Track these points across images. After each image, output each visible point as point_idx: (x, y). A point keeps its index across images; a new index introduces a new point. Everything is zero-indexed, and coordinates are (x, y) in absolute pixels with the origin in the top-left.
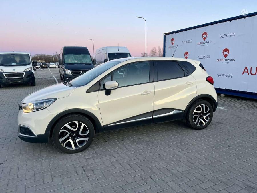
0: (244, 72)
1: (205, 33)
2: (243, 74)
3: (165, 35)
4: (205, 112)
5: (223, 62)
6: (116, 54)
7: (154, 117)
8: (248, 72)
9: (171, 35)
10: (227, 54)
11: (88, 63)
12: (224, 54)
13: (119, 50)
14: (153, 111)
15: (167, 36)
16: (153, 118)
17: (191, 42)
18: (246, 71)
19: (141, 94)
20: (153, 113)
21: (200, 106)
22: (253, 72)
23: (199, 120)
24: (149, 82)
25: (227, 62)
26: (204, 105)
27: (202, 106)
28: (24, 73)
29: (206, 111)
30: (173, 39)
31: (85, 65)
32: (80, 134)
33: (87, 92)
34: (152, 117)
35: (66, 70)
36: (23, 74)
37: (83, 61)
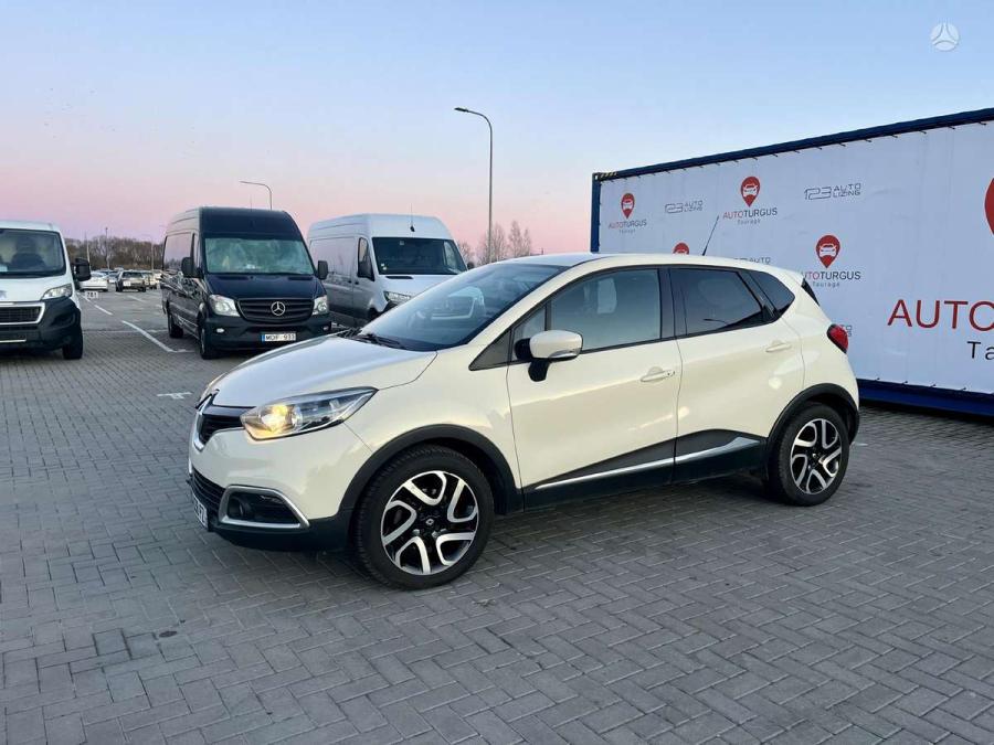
0: (894, 316)
1: (751, 182)
2: (890, 323)
3: (599, 180)
4: (825, 446)
5: (819, 281)
6: (402, 244)
7: (678, 459)
8: (906, 316)
9: (621, 181)
10: (833, 254)
11: (298, 272)
12: (822, 254)
13: (413, 229)
14: (676, 440)
15: (605, 185)
16: (675, 466)
17: (700, 208)
18: (900, 313)
19: (639, 377)
20: (675, 445)
21: (810, 424)
22: (927, 318)
23: (807, 472)
24: (661, 340)
25: (831, 281)
26: (824, 422)
27: (819, 424)
28: (43, 305)
29: (828, 443)
30: (628, 198)
31: (291, 279)
32: (451, 518)
33: (474, 367)
34: (671, 461)
35: (213, 297)
36: (40, 308)
37: (278, 263)
